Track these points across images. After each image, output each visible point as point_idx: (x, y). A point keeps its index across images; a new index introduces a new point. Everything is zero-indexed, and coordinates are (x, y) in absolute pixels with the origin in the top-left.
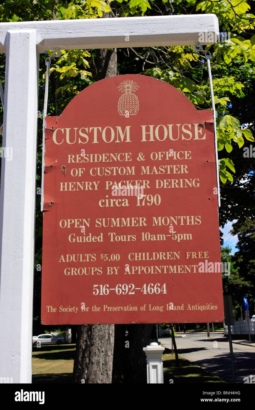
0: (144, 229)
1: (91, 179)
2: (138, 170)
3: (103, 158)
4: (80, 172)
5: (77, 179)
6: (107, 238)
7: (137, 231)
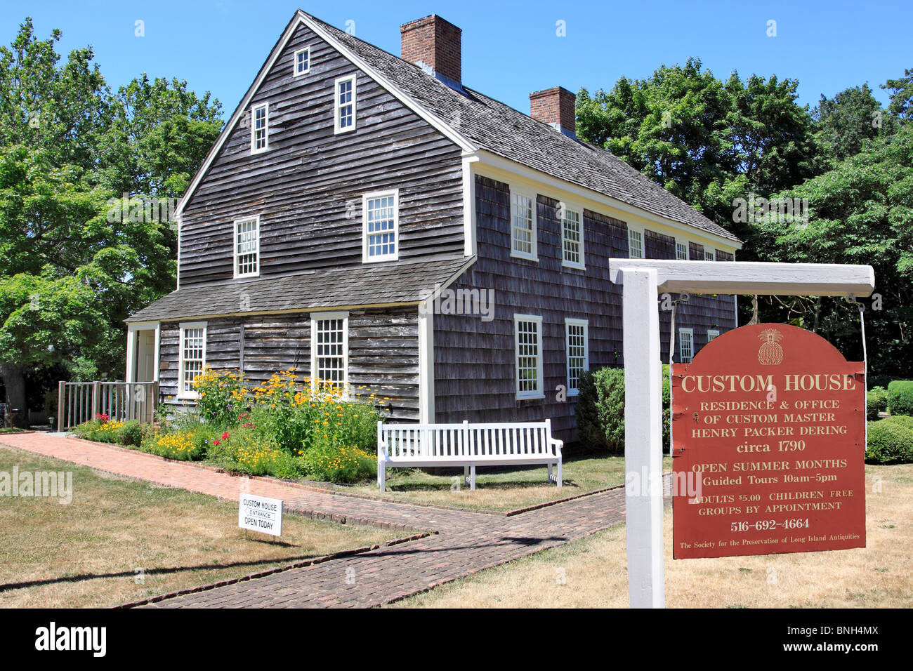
0: (787, 472)
1: (729, 426)
2: (781, 418)
3: (742, 406)
4: (714, 420)
5: (712, 426)
6: (746, 480)
7: (780, 474)
